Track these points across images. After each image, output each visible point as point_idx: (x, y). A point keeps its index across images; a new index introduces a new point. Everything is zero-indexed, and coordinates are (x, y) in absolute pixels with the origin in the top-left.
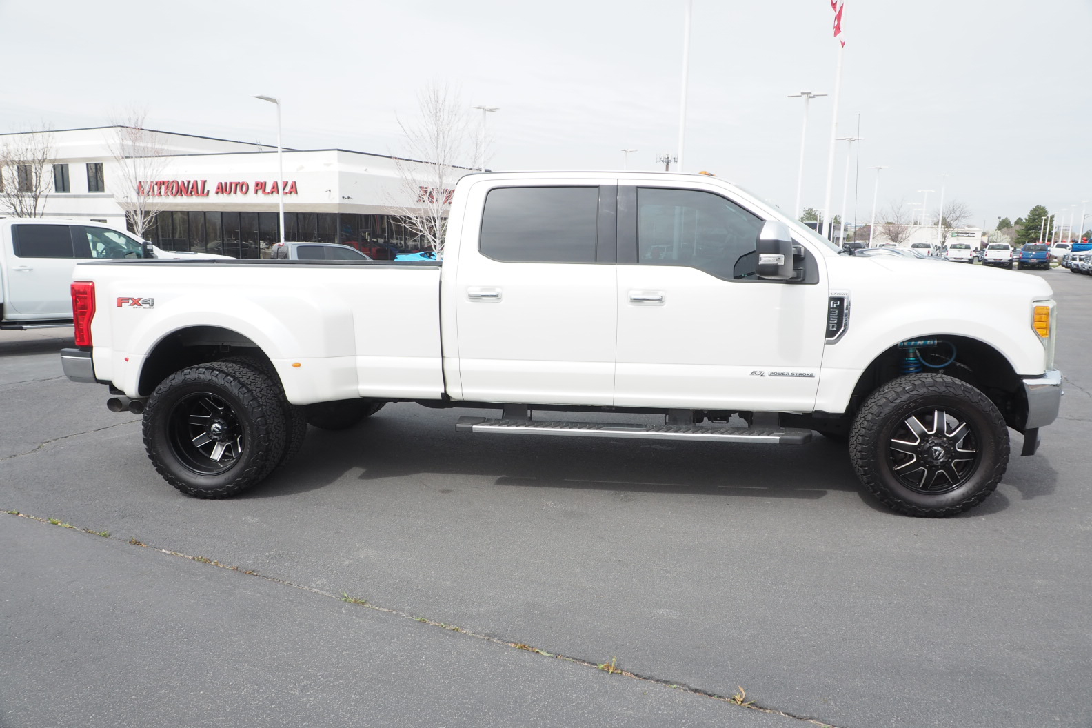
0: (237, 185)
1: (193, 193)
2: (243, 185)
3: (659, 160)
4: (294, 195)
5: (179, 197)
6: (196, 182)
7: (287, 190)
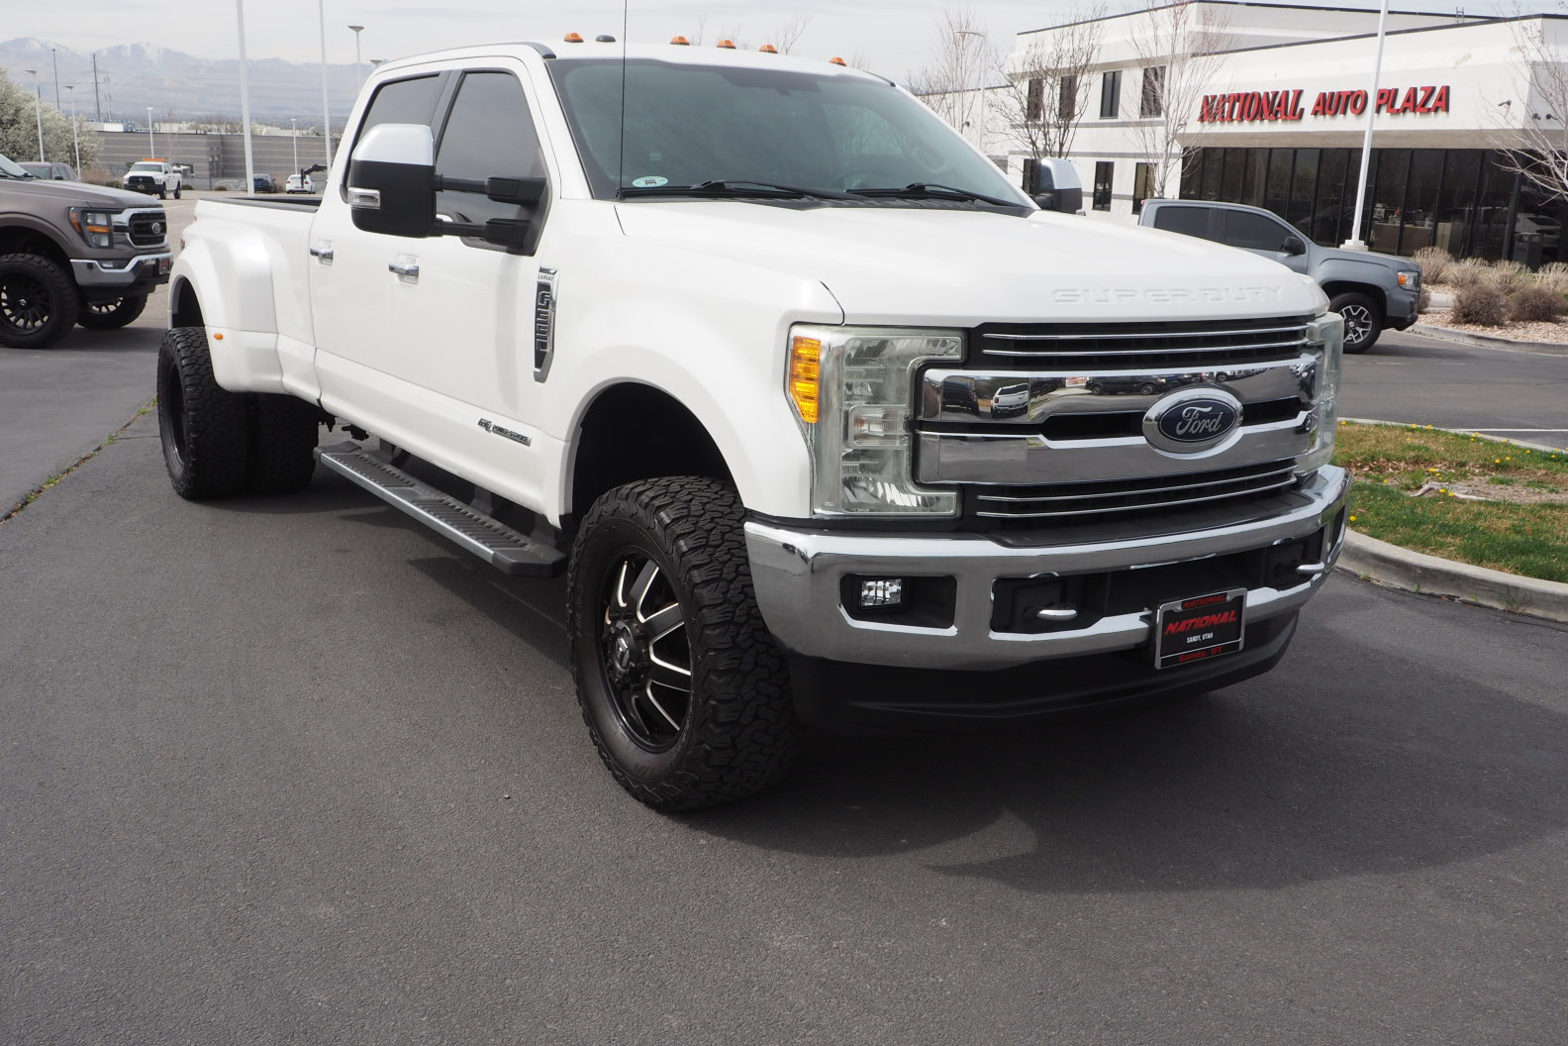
1: (1279, 115)
2: (1358, 96)
4: (1441, 114)
5: (1257, 122)
6: (1287, 93)
7: (1430, 105)
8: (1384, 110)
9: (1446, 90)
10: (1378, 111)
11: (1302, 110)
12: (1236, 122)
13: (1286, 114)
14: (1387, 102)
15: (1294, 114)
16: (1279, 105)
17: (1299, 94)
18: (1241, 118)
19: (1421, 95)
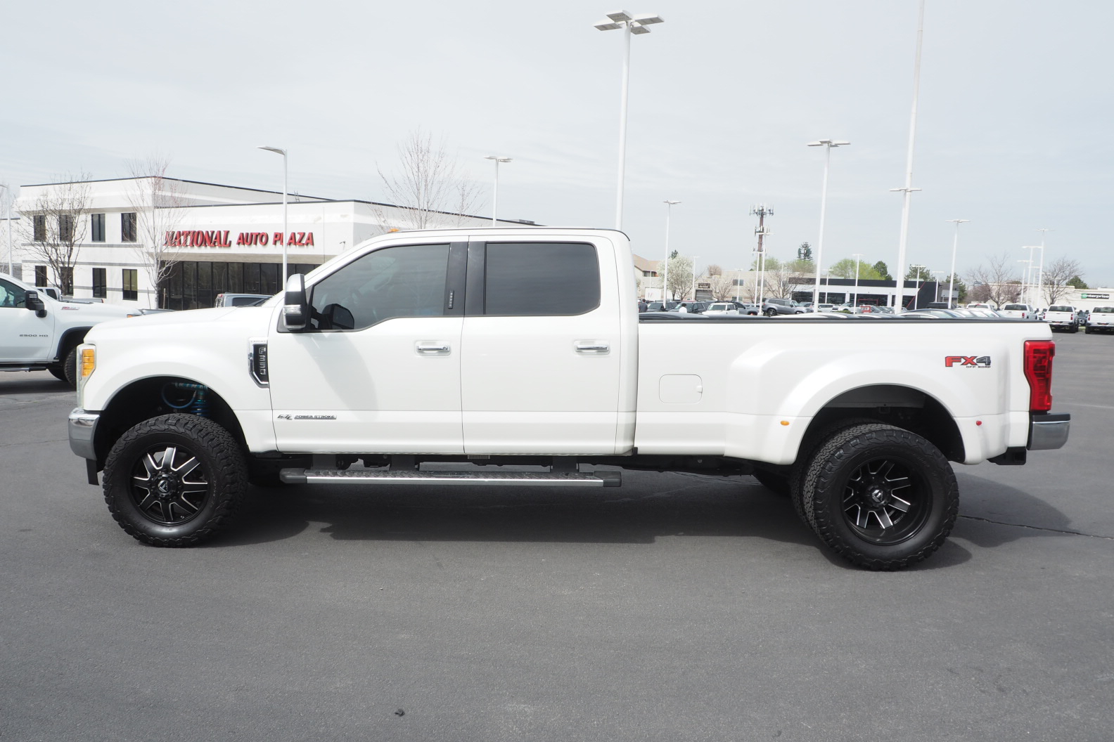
0: (257, 236)
1: (216, 244)
2: (263, 236)
3: (752, 212)
4: (310, 246)
5: (203, 247)
6: (220, 232)
7: (304, 241)
8: (278, 243)
9: (311, 234)
10: (275, 243)
11: (230, 242)
12: (189, 247)
13: (220, 243)
14: (280, 239)
15: (226, 244)
16: (216, 238)
17: (227, 233)
18: (192, 245)
19: (298, 237)
